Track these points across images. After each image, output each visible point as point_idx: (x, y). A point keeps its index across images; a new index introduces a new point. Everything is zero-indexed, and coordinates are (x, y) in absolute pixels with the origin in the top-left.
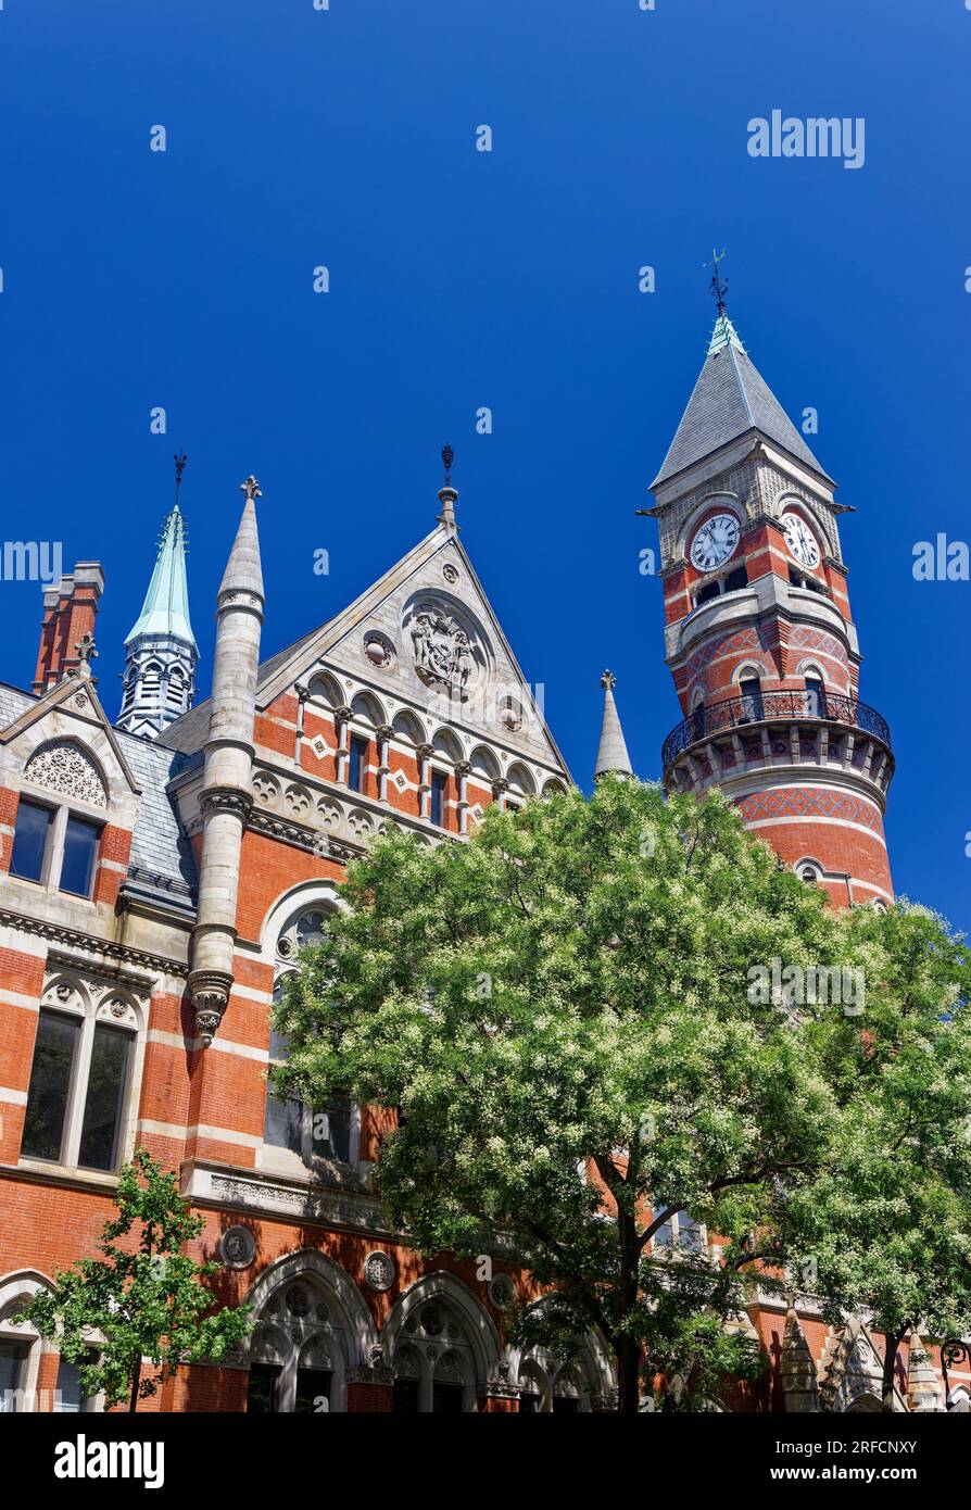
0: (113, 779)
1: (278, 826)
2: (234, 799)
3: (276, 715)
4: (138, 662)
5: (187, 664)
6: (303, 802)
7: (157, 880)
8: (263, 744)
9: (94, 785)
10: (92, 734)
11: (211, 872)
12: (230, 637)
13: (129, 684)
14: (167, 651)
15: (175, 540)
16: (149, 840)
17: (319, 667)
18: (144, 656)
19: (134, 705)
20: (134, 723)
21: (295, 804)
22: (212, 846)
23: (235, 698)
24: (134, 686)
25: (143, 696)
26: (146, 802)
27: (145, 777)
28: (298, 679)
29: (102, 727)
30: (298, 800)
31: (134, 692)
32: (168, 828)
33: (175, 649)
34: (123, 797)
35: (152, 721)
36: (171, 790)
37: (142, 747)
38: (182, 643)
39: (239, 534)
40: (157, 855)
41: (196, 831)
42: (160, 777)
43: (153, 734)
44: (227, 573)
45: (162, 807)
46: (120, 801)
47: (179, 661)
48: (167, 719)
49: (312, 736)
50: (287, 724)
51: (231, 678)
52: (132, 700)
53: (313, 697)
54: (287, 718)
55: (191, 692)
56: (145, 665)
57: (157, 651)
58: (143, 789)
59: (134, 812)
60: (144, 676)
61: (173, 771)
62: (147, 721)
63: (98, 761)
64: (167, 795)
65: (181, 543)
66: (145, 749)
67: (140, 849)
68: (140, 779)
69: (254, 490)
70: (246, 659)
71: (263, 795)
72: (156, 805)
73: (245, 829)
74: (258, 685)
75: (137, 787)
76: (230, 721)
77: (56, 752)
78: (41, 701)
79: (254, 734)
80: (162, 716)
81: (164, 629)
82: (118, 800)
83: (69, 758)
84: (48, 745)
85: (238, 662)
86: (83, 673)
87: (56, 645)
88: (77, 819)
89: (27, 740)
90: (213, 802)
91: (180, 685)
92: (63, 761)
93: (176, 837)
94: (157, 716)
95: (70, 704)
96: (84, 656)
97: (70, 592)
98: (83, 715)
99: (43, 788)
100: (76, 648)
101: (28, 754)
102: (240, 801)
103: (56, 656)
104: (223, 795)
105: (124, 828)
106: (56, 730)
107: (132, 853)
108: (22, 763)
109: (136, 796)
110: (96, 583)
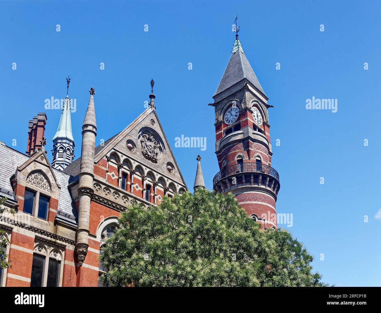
0: (53, 183)
1: (101, 200)
2: (88, 191)
3: (100, 165)
4: (57, 146)
6: (108, 193)
7: (66, 215)
8: (96, 174)
9: (47, 185)
10: (46, 169)
11: (81, 213)
12: (87, 140)
13: (54, 153)
14: (65, 143)
15: (67, 107)
16: (63, 203)
17: (113, 150)
18: (59, 144)
19: (56, 160)
20: (56, 166)
21: (106, 193)
23: (88, 159)
24: (56, 154)
25: (59, 157)
26: (62, 191)
27: (61, 183)
28: (107, 154)
29: (49, 167)
31: (56, 156)
32: (68, 199)
33: (68, 143)
36: (69, 187)
40: (66, 208)
41: (77, 200)
42: (66, 183)
43: (62, 169)
44: (86, 118)
46: (55, 190)
47: (69, 146)
48: (66, 165)
49: (111, 172)
50: (103, 168)
51: (87, 153)
52: (55, 158)
54: (103, 166)
56: (59, 147)
57: (63, 143)
58: (61, 187)
59: (59, 194)
60: (59, 151)
61: (69, 182)
62: (60, 165)
63: (48, 178)
64: (68, 189)
66: (60, 174)
67: (61, 206)
70: (91, 147)
71: (97, 190)
72: (65, 192)
73: (91, 200)
74: (95, 155)
75: (59, 186)
76: (87, 167)
77: (35, 174)
78: (30, 158)
79: (94, 171)
80: (64, 164)
81: (64, 136)
82: (54, 190)
83: (39, 176)
84: (33, 172)
85: (89, 148)
86: (42, 149)
87: (33, 140)
88: (42, 196)
89: (27, 170)
90: (82, 192)
91: (69, 154)
92: (37, 177)
93: (71, 202)
94: (63, 164)
95: (39, 159)
96: (43, 144)
97: (36, 123)
98: (43, 163)
99: (32, 185)
100: (40, 141)
101: (27, 175)
102: (90, 192)
103: (33, 143)
104: (85, 189)
105: (56, 199)
106: (35, 167)
107: (58, 206)
108: (26, 178)
109: (59, 189)
110: (44, 120)
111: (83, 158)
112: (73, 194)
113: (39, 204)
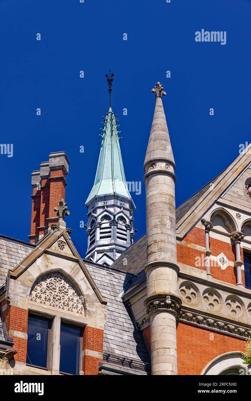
0: (88, 295)
1: (200, 318)
2: (168, 301)
3: (191, 242)
4: (96, 215)
5: (128, 213)
6: (215, 300)
7: (123, 361)
8: (184, 263)
9: (75, 301)
10: (71, 266)
11: (158, 353)
12: (155, 192)
13: (91, 230)
14: (113, 206)
15: (112, 131)
16: (114, 334)
17: (216, 206)
18: (99, 211)
19: (95, 244)
20: (97, 256)
21: (210, 302)
22: (157, 335)
23: (162, 233)
24: (95, 232)
25: (101, 238)
26: (110, 309)
27: (108, 292)
28: (203, 216)
29: (77, 261)
30: (212, 299)
31: (94, 236)
32: (126, 325)
33: (119, 204)
34: (96, 307)
35: (108, 254)
36: (126, 299)
37: (104, 272)
38: (123, 199)
39: (154, 122)
40: (122, 344)
41: (145, 326)
42: (118, 291)
43: (110, 263)
44: (149, 149)
45: (121, 312)
46: (93, 310)
47: (122, 212)
48: (119, 252)
49: (216, 255)
50: (199, 248)
51: (158, 220)
52: (94, 241)
53: (215, 228)
54: (198, 243)
55: (132, 232)
56: (100, 217)
57: (107, 207)
58: (107, 300)
59: (103, 317)
60: (100, 224)
61: (126, 287)
62: (105, 255)
63: (77, 284)
64: (124, 303)
65: (115, 132)
66: (106, 274)
67: (110, 341)
68: (105, 294)
69: (160, 91)
70: (167, 206)
71: (188, 297)
72: (117, 311)
73: (178, 322)
74: (177, 223)
75: (103, 300)
76: (160, 250)
77: (48, 281)
78: (36, 248)
79: (178, 257)
80: (115, 250)
81: (110, 192)
82: (91, 309)
83: (58, 284)
84: (43, 277)
85: (161, 209)
86: (61, 227)
87: (42, 210)
88: (66, 324)
89: (30, 274)
90: (154, 306)
91: (124, 228)
92: (54, 286)
93: (133, 331)
94: (111, 250)
95: (55, 248)
96: (61, 215)
97: (47, 174)
98: (64, 254)
99: (42, 305)
100: (55, 210)
101: (31, 284)
102: (173, 303)
103: (42, 217)
104: (161, 299)
105: (98, 327)
106: (47, 266)
107: (104, 344)
108: (27, 290)
109: (103, 305)
110: (63, 166)
111: (151, 231)
112: (135, 313)
113: (61, 343)
